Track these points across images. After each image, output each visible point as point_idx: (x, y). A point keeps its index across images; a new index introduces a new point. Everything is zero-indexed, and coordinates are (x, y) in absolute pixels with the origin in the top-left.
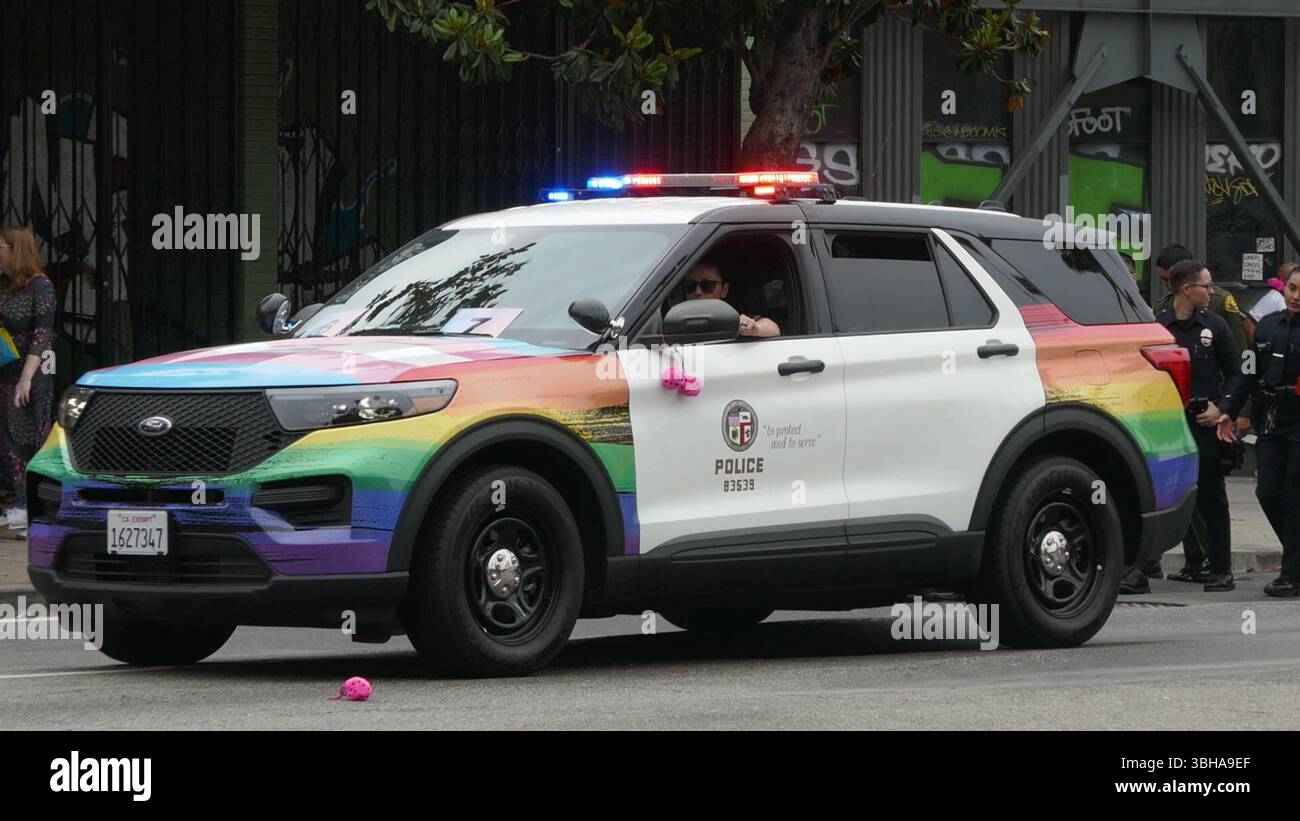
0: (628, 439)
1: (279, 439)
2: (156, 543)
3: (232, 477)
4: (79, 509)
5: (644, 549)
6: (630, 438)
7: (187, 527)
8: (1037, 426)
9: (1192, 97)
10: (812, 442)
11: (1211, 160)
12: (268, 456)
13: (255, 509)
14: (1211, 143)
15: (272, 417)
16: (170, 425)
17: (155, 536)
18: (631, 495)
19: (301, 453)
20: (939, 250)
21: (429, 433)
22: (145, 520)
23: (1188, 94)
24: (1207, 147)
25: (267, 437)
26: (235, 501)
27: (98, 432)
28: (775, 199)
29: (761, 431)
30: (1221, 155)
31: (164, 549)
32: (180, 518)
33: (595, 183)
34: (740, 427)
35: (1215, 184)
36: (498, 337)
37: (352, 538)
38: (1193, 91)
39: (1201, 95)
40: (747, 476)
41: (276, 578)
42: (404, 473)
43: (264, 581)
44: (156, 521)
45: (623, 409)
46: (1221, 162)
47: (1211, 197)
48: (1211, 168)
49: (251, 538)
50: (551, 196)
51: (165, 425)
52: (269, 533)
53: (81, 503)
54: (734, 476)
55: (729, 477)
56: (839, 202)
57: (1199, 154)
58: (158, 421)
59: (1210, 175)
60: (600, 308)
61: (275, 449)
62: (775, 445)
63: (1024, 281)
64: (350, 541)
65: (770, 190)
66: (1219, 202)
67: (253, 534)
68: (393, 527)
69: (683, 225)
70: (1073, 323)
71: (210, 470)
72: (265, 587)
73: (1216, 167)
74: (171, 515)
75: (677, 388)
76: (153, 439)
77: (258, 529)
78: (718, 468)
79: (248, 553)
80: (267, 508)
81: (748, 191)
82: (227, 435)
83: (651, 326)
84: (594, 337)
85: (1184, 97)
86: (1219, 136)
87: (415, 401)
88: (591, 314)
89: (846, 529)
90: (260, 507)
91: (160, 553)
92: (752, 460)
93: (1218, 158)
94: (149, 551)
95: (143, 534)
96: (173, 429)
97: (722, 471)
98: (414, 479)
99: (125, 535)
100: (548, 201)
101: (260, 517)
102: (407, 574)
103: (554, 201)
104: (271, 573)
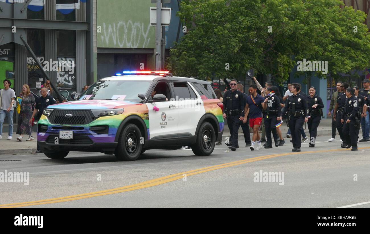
0: (148, 119)
1: (94, 118)
2: (70, 137)
3: (86, 125)
4: (53, 130)
5: (150, 139)
6: (149, 119)
7: (76, 134)
8: (204, 117)
9: (24, 47)
10: (173, 119)
11: (29, 61)
12: (92, 121)
13: (90, 131)
14: (28, 57)
15: (92, 114)
16: (72, 116)
17: (70, 135)
18: (149, 128)
19: (99, 121)
20: (188, 85)
21: (121, 118)
22: (68, 132)
23: (23, 46)
24: (28, 58)
25: (91, 118)
26: (87, 129)
27: (55, 117)
28: (164, 76)
29: (167, 117)
30: (31, 60)
31: (72, 138)
32: (75, 132)
33: (124, 72)
34: (164, 117)
35: (30, 66)
36: (124, 100)
37: (109, 136)
38: (24, 45)
39: (26, 46)
40: (164, 125)
41: (94, 143)
42: (117, 124)
43: (92, 144)
44: (71, 133)
45: (147, 113)
46: (31, 61)
47: (29, 69)
48: (29, 63)
49: (89, 136)
50: (117, 74)
51: (71, 116)
52: (93, 135)
53: (53, 129)
54: (163, 126)
55: (162, 126)
56: (173, 77)
57: (26, 60)
58: (70, 115)
59: (28, 64)
60: (143, 95)
61: (93, 120)
62: (169, 120)
63: (201, 92)
64: (108, 136)
65: (163, 75)
66: (30, 70)
67: (90, 135)
68: (115, 134)
69: (151, 81)
70: (207, 99)
71: (81, 124)
72: (92, 145)
73: (30, 62)
74: (73, 131)
75: (156, 110)
76: (68, 118)
77: (91, 134)
78: (161, 124)
79: (89, 139)
80: (92, 131)
81: (158, 74)
82: (84, 118)
83: (150, 98)
84: (142, 100)
85: (22, 46)
86: (30, 55)
87: (118, 112)
88: (142, 97)
89: (178, 135)
90: (91, 130)
91: (71, 139)
92: (165, 123)
93: (30, 60)
94: (69, 138)
95: (67, 135)
96: (73, 116)
97: (161, 125)
98: (119, 126)
99: (63, 135)
100: (116, 76)
101: (91, 132)
102: (117, 142)
103: (118, 75)
104: (93, 142)
